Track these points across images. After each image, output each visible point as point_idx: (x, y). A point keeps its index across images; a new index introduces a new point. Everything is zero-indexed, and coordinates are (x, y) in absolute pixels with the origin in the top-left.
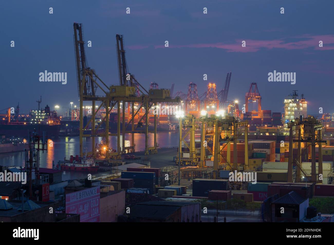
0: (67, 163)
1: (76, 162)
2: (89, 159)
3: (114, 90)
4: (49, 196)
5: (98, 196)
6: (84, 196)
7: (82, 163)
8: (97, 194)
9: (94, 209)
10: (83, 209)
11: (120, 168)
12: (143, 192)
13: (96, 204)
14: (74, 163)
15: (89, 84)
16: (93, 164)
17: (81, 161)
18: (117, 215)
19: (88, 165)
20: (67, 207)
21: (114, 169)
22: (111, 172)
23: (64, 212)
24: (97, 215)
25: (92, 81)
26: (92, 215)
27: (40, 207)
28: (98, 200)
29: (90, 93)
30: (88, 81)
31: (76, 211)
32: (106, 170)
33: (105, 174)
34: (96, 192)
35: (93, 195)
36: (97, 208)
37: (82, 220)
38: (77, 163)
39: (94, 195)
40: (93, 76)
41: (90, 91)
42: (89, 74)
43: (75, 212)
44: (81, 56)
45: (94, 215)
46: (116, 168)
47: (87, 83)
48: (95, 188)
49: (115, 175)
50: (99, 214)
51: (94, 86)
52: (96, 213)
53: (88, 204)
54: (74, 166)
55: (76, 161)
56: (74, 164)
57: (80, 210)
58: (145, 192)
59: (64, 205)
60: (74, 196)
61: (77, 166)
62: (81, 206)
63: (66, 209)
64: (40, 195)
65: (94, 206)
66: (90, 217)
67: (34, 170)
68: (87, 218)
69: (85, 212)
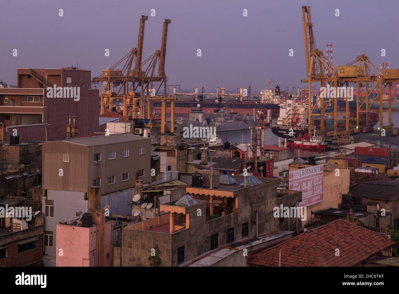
0: (295, 141)
1: (305, 140)
2: (318, 138)
4: (273, 172)
5: (321, 174)
6: (307, 174)
7: (311, 141)
8: (320, 172)
9: (317, 186)
10: (307, 186)
11: (348, 146)
12: (371, 171)
13: (320, 181)
14: (303, 141)
15: (317, 65)
16: (321, 142)
17: (309, 140)
18: (341, 193)
19: (316, 143)
20: (290, 183)
21: (342, 148)
23: (288, 188)
24: (318, 194)
25: (321, 63)
26: (315, 193)
27: (262, 183)
28: (321, 177)
29: (318, 73)
30: (317, 63)
31: (299, 188)
32: (334, 149)
33: (333, 153)
34: (319, 170)
35: (316, 173)
36: (320, 185)
37: (303, 197)
38: (305, 142)
39: (318, 173)
40: (322, 57)
41: (318, 72)
42: (318, 55)
43: (298, 189)
44: (310, 38)
45: (317, 192)
46: (344, 146)
47: (315, 64)
48: (318, 166)
49: (343, 154)
50: (322, 191)
51: (323, 67)
52: (319, 190)
53: (311, 181)
54: (303, 144)
55: (305, 139)
56: (303, 142)
57: (303, 187)
58: (373, 172)
59: (287, 182)
60: (297, 173)
61: (305, 144)
62: (304, 183)
63: (289, 185)
64: (264, 171)
65: (317, 184)
66: (314, 194)
67: (259, 147)
68: (310, 195)
69: (309, 189)
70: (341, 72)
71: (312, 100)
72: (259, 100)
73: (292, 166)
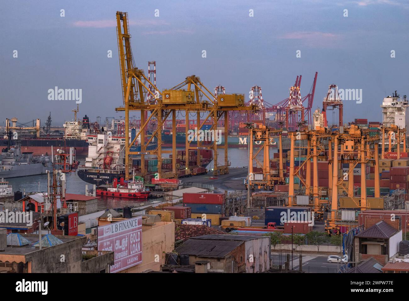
0: (109, 187)
1: (121, 187)
2: (138, 183)
3: (168, 96)
4: (77, 229)
5: (139, 228)
6: (121, 228)
7: (129, 188)
8: (138, 226)
9: (134, 245)
10: (121, 244)
11: (175, 193)
12: (203, 223)
13: (137, 238)
14: (119, 187)
15: (136, 88)
16: (142, 189)
17: (127, 186)
18: (164, 252)
19: (136, 190)
20: (99, 242)
21: (168, 195)
22: (163, 199)
23: (96, 249)
24: (134, 254)
25: (141, 86)
26: (131, 253)
27: (62, 243)
28: (139, 233)
29: (137, 99)
30: (136, 85)
31: (112, 247)
32: (158, 196)
33: (157, 202)
34: (137, 224)
35: (133, 228)
36: (138, 243)
37: (117, 259)
38: (122, 188)
39: (135, 227)
40: (141, 78)
41: (137, 98)
42: (137, 76)
43: (110, 249)
44: (127, 54)
45: (134, 253)
46: (170, 193)
47: (134, 88)
48: (134, 219)
49: (169, 202)
50: (141, 251)
51: (143, 91)
52: (136, 250)
53: (127, 239)
54: (119, 191)
55: (121, 185)
56: (119, 189)
57: (117, 247)
58: (205, 224)
59: (96, 241)
60: (108, 229)
61: (122, 191)
62: (117, 241)
63: (99, 245)
64: (66, 228)
65: (134, 241)
66: (130, 254)
67: (59, 197)
68: (125, 256)
69: (123, 249)
70: (166, 98)
71: (130, 134)
72: (62, 135)
73: (103, 220)
